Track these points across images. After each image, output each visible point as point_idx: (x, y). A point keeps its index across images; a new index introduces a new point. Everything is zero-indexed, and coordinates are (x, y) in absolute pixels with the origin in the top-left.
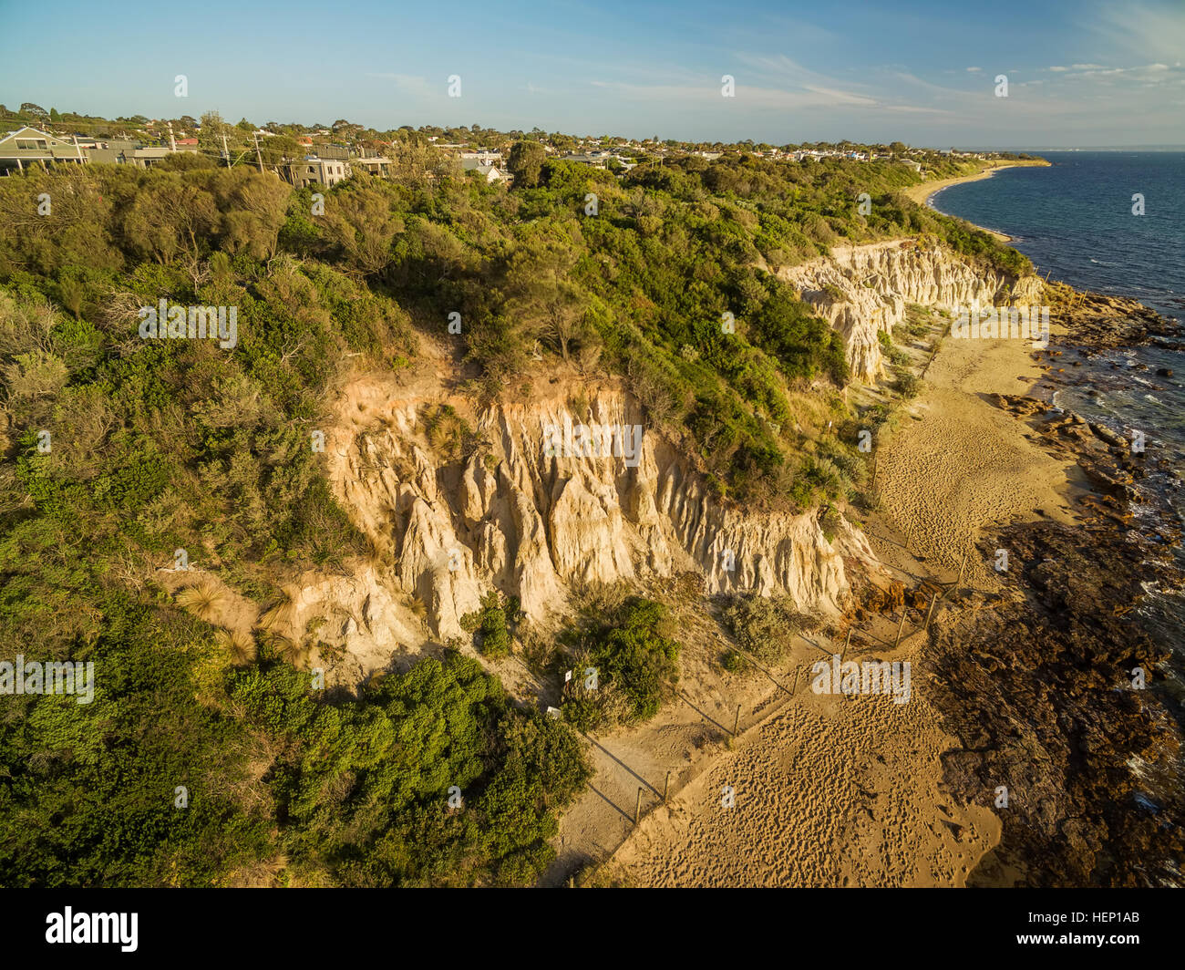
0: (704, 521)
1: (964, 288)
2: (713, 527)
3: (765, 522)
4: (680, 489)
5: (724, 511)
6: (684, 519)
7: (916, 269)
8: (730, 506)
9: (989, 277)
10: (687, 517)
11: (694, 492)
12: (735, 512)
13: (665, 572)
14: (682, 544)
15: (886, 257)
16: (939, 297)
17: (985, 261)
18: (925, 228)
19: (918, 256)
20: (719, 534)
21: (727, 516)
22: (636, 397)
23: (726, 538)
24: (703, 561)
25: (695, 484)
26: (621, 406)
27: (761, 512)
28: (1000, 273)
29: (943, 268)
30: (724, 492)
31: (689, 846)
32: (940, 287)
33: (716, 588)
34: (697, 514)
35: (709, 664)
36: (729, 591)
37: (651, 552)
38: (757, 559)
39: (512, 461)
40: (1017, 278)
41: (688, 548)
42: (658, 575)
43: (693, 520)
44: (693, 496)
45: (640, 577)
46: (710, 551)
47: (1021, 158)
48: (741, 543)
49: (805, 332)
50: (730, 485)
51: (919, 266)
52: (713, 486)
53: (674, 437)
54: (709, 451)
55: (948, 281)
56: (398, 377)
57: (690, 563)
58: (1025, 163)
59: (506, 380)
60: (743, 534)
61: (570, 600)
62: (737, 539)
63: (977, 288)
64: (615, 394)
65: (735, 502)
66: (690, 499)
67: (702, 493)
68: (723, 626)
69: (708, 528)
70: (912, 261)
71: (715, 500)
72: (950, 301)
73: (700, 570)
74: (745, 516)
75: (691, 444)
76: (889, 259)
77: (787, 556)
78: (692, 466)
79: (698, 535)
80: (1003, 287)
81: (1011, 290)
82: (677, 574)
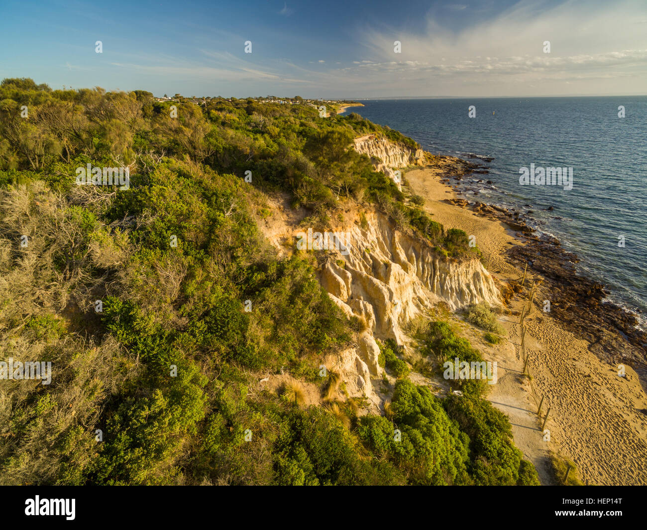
0: (438, 273)
1: (398, 156)
2: (443, 275)
3: (468, 266)
4: (420, 259)
5: (449, 265)
6: (426, 275)
7: (379, 149)
8: (452, 261)
9: (405, 150)
10: (428, 273)
11: (429, 258)
12: (455, 264)
13: (430, 306)
14: (428, 289)
15: (367, 144)
16: (389, 162)
17: (402, 143)
18: (376, 129)
19: (378, 143)
20: (448, 278)
21: (451, 267)
22: (385, 214)
23: (451, 279)
24: (442, 294)
25: (429, 254)
26: (376, 220)
27: (467, 260)
28: (408, 148)
29: (388, 147)
30: (447, 254)
31: (565, 431)
32: (389, 157)
33: (455, 307)
34: (433, 270)
35: (484, 344)
36: (461, 306)
37: (418, 297)
38: (468, 286)
39: (352, 261)
40: (416, 150)
41: (432, 290)
42: (428, 308)
43: (431, 275)
44: (430, 260)
45: (422, 312)
46: (445, 288)
47: (352, 102)
48: (458, 280)
49: (377, 179)
50: (448, 250)
51: (379, 147)
52: (440, 253)
53: (410, 233)
54: (431, 236)
55: (391, 153)
56: (267, 223)
57: (436, 298)
58: (355, 105)
59: (329, 214)
60: (458, 275)
61: (405, 334)
62: (456, 278)
63: (402, 156)
64: (372, 214)
65: (453, 258)
66: (427, 263)
67: (434, 258)
68: (472, 323)
69: (440, 276)
70: (375, 145)
71: (443, 260)
72: (394, 163)
73: (443, 300)
74: (460, 264)
75: (420, 234)
76: (368, 144)
77: (479, 280)
78: (425, 245)
79: (436, 281)
80: (411, 154)
81: (415, 155)
82: (435, 305)
